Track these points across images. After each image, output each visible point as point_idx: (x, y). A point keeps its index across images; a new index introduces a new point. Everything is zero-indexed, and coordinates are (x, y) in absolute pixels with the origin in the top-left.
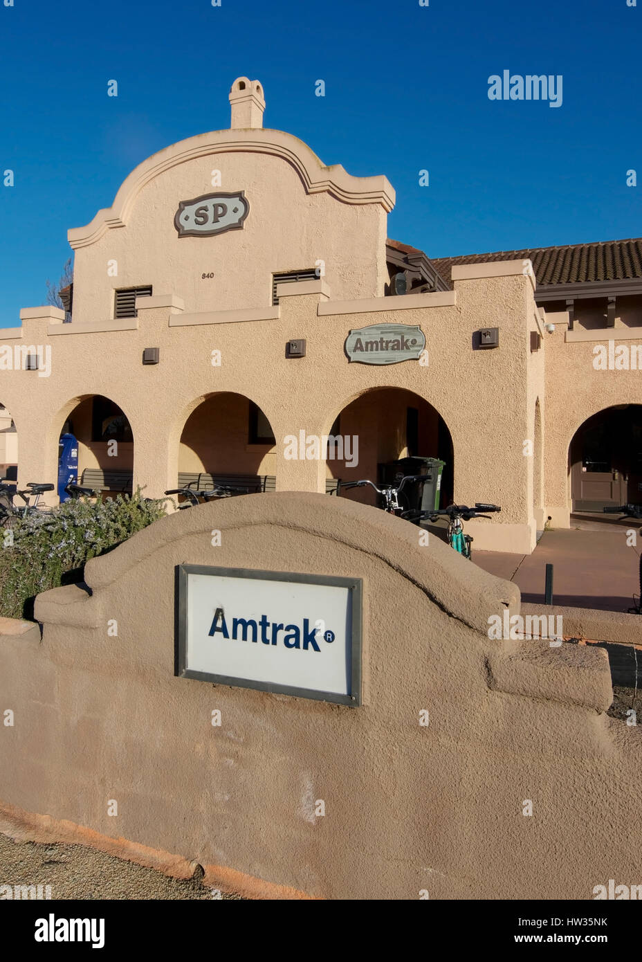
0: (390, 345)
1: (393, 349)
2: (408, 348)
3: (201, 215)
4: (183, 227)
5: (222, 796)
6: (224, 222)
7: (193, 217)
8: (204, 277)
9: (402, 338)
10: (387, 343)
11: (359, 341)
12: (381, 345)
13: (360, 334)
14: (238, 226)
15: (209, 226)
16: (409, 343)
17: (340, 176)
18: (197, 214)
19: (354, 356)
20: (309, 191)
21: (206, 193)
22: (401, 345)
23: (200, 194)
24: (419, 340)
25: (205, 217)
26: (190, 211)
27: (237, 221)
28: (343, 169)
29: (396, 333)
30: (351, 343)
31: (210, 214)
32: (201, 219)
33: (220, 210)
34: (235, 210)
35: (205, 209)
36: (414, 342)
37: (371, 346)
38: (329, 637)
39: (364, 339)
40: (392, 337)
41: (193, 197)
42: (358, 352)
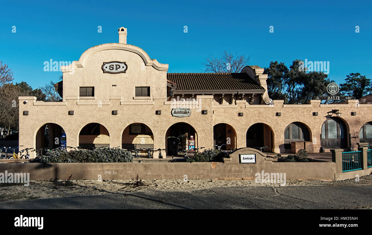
0: (183, 112)
1: (183, 113)
2: (187, 113)
3: (111, 67)
4: (105, 70)
5: (244, 172)
6: (119, 70)
7: (108, 68)
8: (113, 86)
9: (186, 111)
10: (182, 112)
11: (175, 111)
12: (181, 112)
13: (175, 109)
14: (124, 72)
15: (114, 71)
16: (187, 112)
17: (156, 62)
18: (110, 66)
19: (174, 115)
20: (147, 65)
21: (113, 61)
22: (185, 113)
23: (111, 61)
24: (190, 112)
25: (113, 69)
26: (108, 65)
27: (124, 71)
28: (157, 61)
29: (184, 110)
30: (173, 112)
31: (115, 67)
32: (111, 69)
33: (118, 67)
34: (123, 67)
35: (113, 66)
36: (188, 112)
37: (178, 112)
38: (253, 158)
39: (176, 111)
40: (183, 111)
41: (108, 61)
42: (175, 114)
